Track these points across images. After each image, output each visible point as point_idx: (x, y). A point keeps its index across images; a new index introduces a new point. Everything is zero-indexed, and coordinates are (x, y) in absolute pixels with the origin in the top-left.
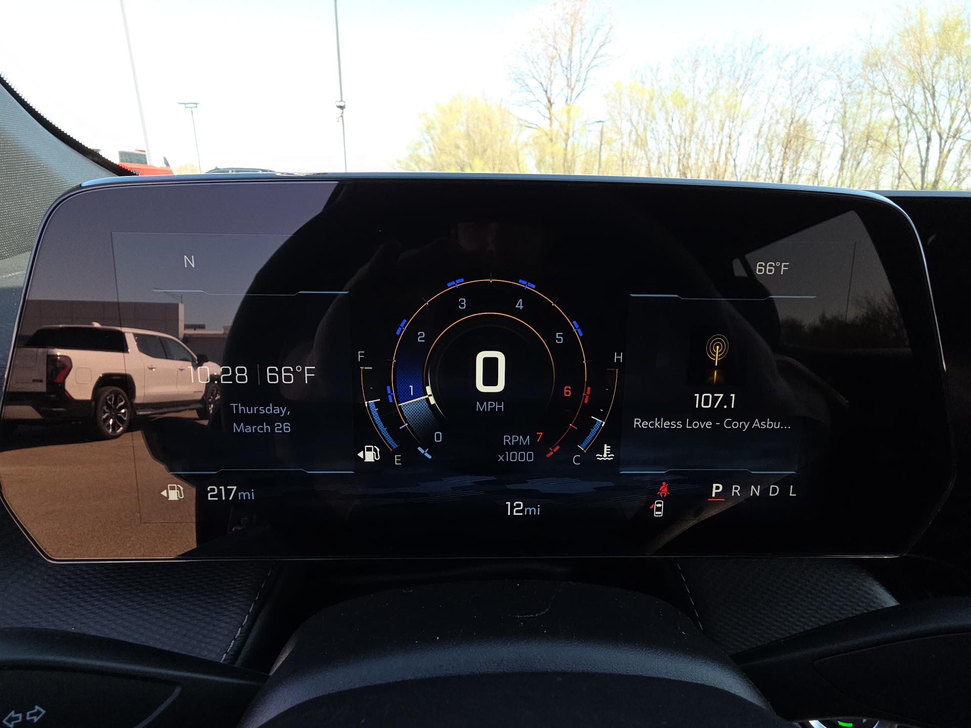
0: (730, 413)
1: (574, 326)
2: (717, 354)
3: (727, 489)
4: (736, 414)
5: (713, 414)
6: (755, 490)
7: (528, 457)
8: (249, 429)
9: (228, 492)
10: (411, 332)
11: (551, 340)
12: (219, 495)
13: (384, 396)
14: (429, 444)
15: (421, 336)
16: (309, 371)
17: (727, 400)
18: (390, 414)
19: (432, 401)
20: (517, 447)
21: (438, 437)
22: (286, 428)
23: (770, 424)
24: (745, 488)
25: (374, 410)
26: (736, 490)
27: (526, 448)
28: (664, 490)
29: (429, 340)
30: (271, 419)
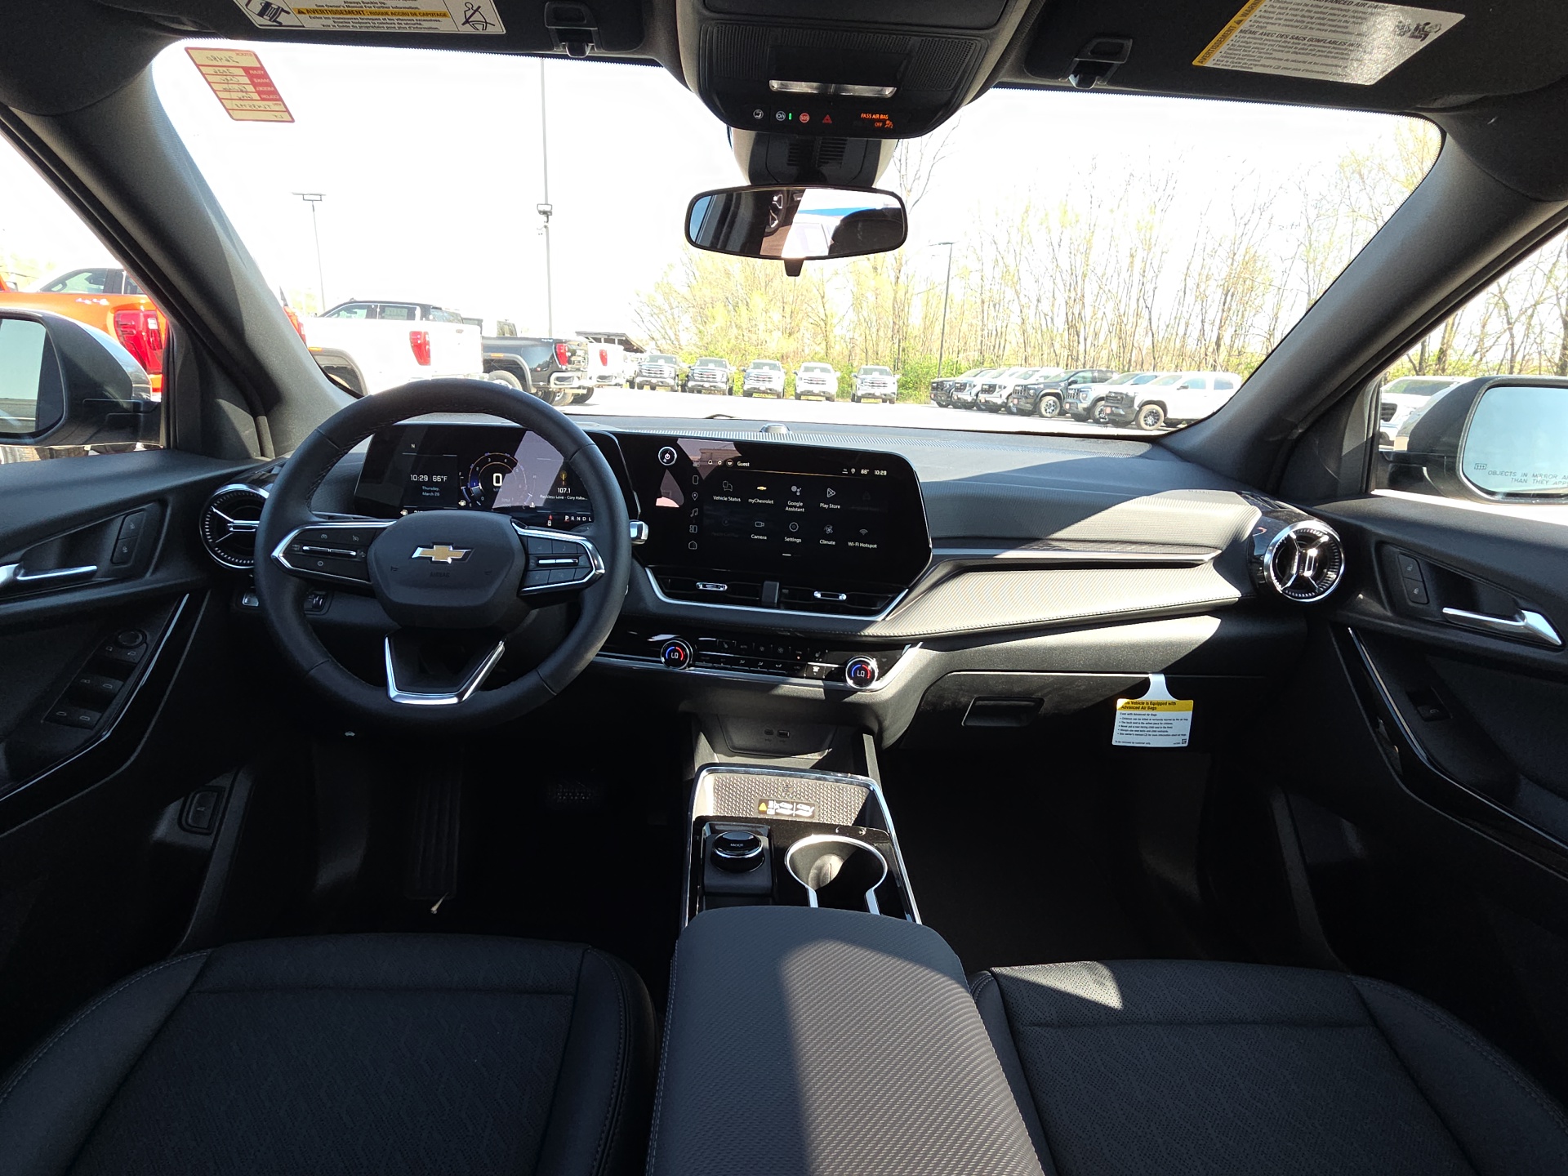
0: (569, 494)
3: (570, 518)
4: (571, 495)
5: (565, 495)
6: (579, 519)
10: (475, 468)
14: (480, 501)
16: (446, 478)
17: (568, 490)
18: (468, 491)
19: (481, 488)
21: (483, 498)
22: (438, 494)
23: (581, 498)
24: (575, 518)
25: (464, 490)
26: (573, 518)
28: (551, 517)
29: (480, 470)
30: (434, 492)
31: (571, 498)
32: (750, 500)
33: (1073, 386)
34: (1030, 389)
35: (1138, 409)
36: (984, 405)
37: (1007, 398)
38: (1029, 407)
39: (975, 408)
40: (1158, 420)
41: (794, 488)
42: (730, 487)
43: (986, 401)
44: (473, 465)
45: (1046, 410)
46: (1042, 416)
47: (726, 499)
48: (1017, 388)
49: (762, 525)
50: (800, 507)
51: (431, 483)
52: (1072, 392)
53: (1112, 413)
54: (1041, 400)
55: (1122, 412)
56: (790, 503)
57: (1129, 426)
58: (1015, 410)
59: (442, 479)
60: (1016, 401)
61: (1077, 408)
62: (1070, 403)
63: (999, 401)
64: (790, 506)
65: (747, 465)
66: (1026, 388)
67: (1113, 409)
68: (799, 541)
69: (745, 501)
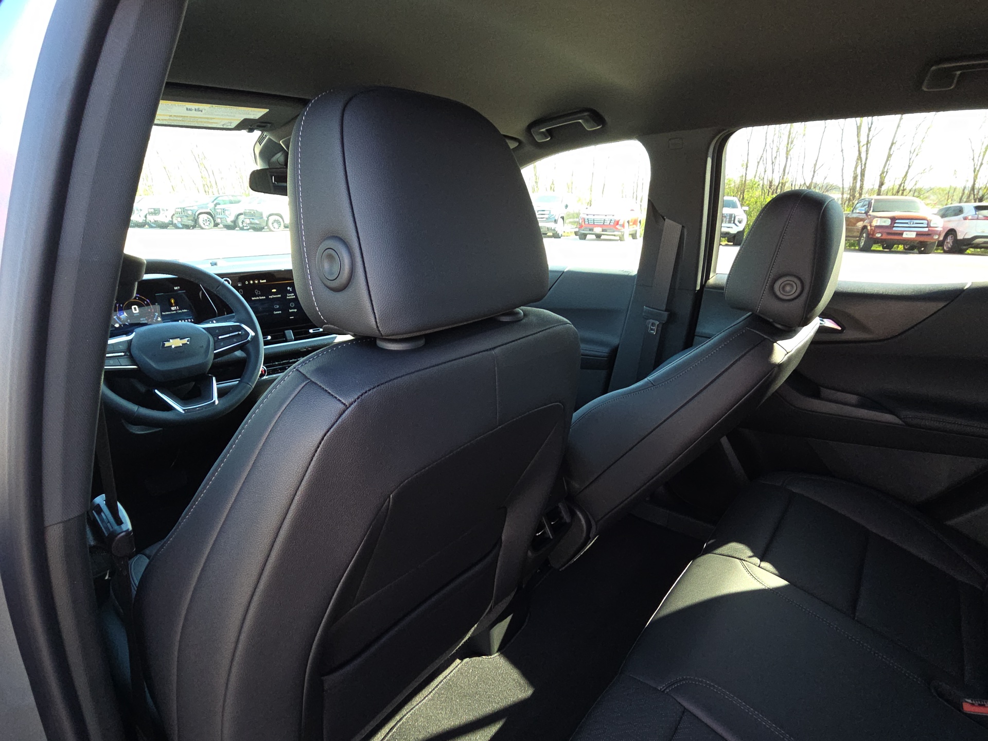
1: (148, 300)
2: (173, 301)
4: (179, 310)
5: (175, 311)
11: (144, 303)
15: (121, 305)
17: (177, 308)
18: (119, 318)
19: (126, 315)
23: (185, 311)
29: (123, 306)
31: (180, 311)
32: (270, 297)
33: (218, 207)
34: (187, 210)
35: (266, 219)
36: (154, 224)
37: (172, 218)
38: (191, 223)
39: (146, 226)
40: (280, 225)
41: (289, 288)
42: (259, 293)
43: (155, 221)
45: (204, 224)
46: (202, 228)
47: (258, 298)
48: (177, 210)
49: (278, 307)
50: (293, 296)
52: (220, 211)
53: (251, 223)
54: (198, 218)
55: (257, 222)
56: (288, 295)
57: (263, 230)
58: (181, 226)
60: (179, 219)
61: (227, 221)
62: (221, 218)
63: (167, 220)
64: (289, 296)
65: (265, 281)
66: (184, 210)
67: (251, 220)
68: (296, 310)
69: (267, 297)
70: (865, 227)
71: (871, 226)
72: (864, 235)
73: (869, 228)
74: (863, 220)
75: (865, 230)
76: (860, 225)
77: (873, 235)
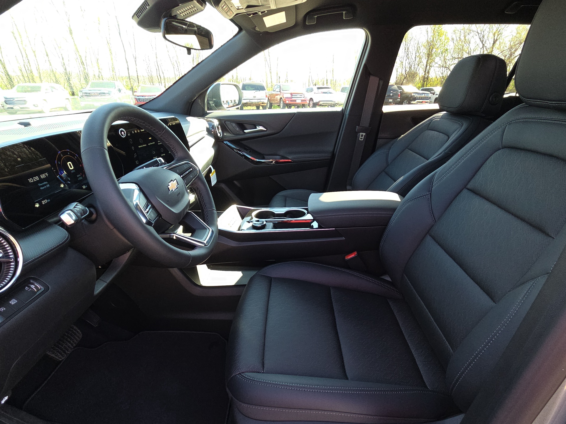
7: (81, 178)
8: (43, 188)
9: (45, 201)
10: (58, 163)
11: (75, 158)
12: (44, 203)
13: (59, 175)
14: (69, 181)
16: (47, 174)
18: (61, 177)
19: (66, 173)
20: (79, 177)
21: (69, 179)
22: (48, 185)
25: (59, 177)
27: (80, 177)
29: (60, 163)
30: (46, 185)
32: (149, 144)
42: (141, 141)
44: (56, 161)
47: (142, 146)
49: (155, 152)
51: (41, 181)
59: (46, 175)
64: (159, 143)
65: (143, 130)
69: (147, 145)
70: (281, 98)
71: (284, 98)
72: (282, 102)
73: (283, 98)
74: (280, 95)
75: (281, 100)
76: (278, 97)
77: (285, 102)
